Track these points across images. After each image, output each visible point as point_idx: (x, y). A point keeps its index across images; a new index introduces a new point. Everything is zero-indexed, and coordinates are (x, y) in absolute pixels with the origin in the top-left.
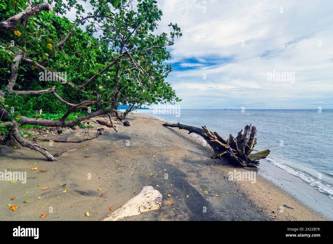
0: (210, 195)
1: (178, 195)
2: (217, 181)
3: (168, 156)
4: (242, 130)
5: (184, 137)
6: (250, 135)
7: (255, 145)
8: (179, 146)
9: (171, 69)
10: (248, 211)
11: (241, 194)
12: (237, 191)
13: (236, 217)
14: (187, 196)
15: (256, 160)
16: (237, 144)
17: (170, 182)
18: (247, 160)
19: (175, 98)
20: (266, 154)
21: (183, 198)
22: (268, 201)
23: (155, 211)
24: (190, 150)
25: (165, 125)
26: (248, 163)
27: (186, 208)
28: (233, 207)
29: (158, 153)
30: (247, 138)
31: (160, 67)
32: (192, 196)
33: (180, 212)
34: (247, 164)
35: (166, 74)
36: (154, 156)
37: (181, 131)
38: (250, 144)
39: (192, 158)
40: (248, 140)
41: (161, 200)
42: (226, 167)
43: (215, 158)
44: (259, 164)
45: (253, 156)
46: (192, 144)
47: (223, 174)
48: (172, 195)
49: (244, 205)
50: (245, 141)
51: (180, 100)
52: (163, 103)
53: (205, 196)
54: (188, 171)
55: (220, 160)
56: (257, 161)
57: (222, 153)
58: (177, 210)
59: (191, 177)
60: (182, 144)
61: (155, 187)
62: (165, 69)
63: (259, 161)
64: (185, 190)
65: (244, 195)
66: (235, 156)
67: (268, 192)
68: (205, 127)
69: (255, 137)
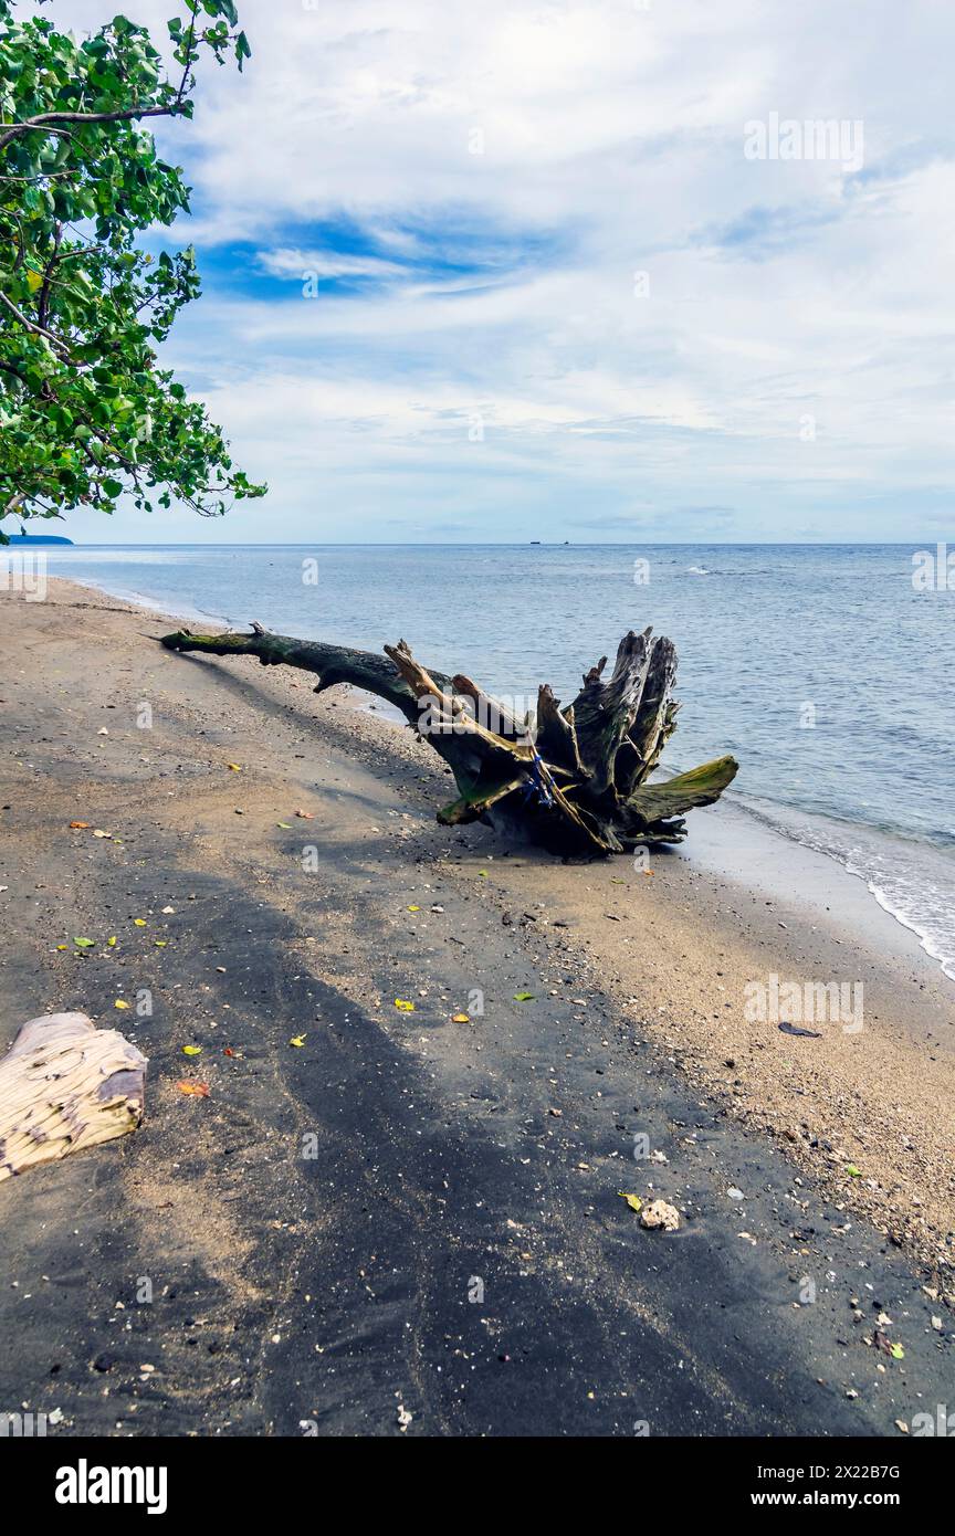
0: (426, 1018)
1: (246, 1042)
2: (468, 943)
3: (187, 827)
4: (604, 660)
5: (289, 713)
6: (641, 688)
7: (665, 741)
8: (259, 762)
9: (192, 288)
10: (613, 1076)
11: (587, 994)
12: (568, 982)
13: (551, 1113)
14: (297, 1042)
15: (669, 818)
16: (574, 735)
17: (199, 976)
18: (626, 817)
19: (229, 474)
20: (716, 783)
21: (274, 1053)
22: (709, 1016)
23: (102, 1149)
24: (321, 783)
25: (177, 644)
26: (632, 834)
27: (288, 1105)
28: (539, 1064)
29: (130, 815)
30: (630, 701)
31: (117, 268)
32: (325, 1038)
33: (250, 1133)
34: (626, 839)
35: (156, 312)
36: (99, 833)
37: (271, 677)
38: (640, 732)
39: (331, 828)
40: (632, 712)
41: (141, 1085)
42: (517, 866)
43: (463, 821)
44: (685, 832)
45: (656, 795)
46: (336, 751)
47: (501, 902)
48: (208, 1045)
49: (597, 1047)
50: (615, 721)
51: (258, 493)
52: (148, 507)
53: (399, 1030)
54: (305, 903)
55: (490, 829)
56: (675, 818)
57: (494, 791)
58: (234, 1123)
59: (326, 934)
60: (281, 752)
61: (101, 1014)
62: (150, 279)
63: (683, 821)
64: (284, 1007)
65: (600, 1000)
66: (563, 802)
67: (715, 969)
68: (400, 647)
69: (669, 694)
